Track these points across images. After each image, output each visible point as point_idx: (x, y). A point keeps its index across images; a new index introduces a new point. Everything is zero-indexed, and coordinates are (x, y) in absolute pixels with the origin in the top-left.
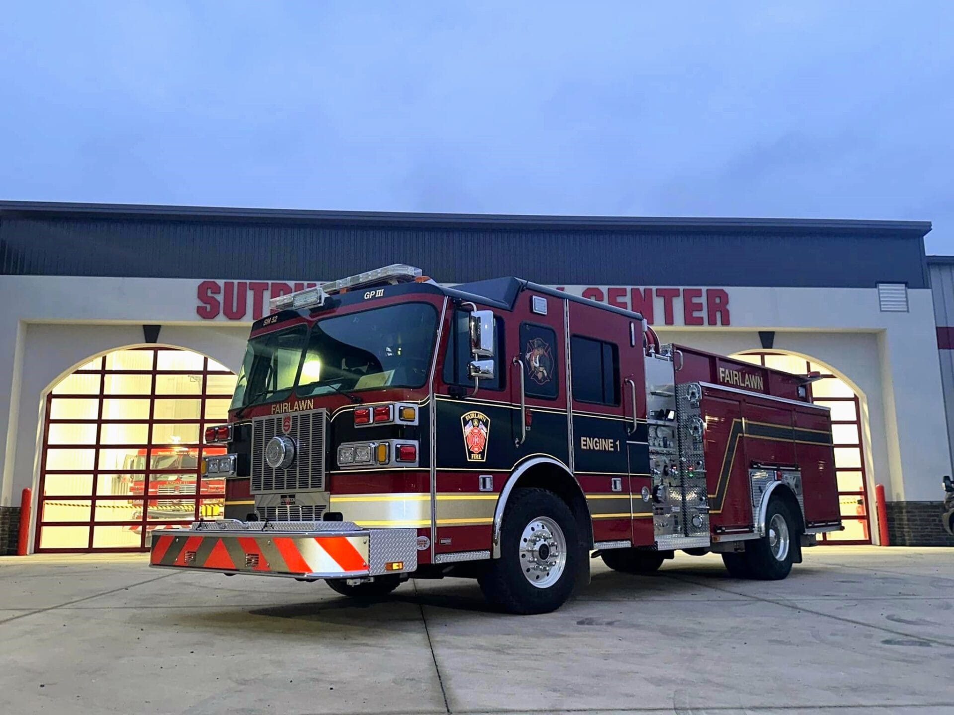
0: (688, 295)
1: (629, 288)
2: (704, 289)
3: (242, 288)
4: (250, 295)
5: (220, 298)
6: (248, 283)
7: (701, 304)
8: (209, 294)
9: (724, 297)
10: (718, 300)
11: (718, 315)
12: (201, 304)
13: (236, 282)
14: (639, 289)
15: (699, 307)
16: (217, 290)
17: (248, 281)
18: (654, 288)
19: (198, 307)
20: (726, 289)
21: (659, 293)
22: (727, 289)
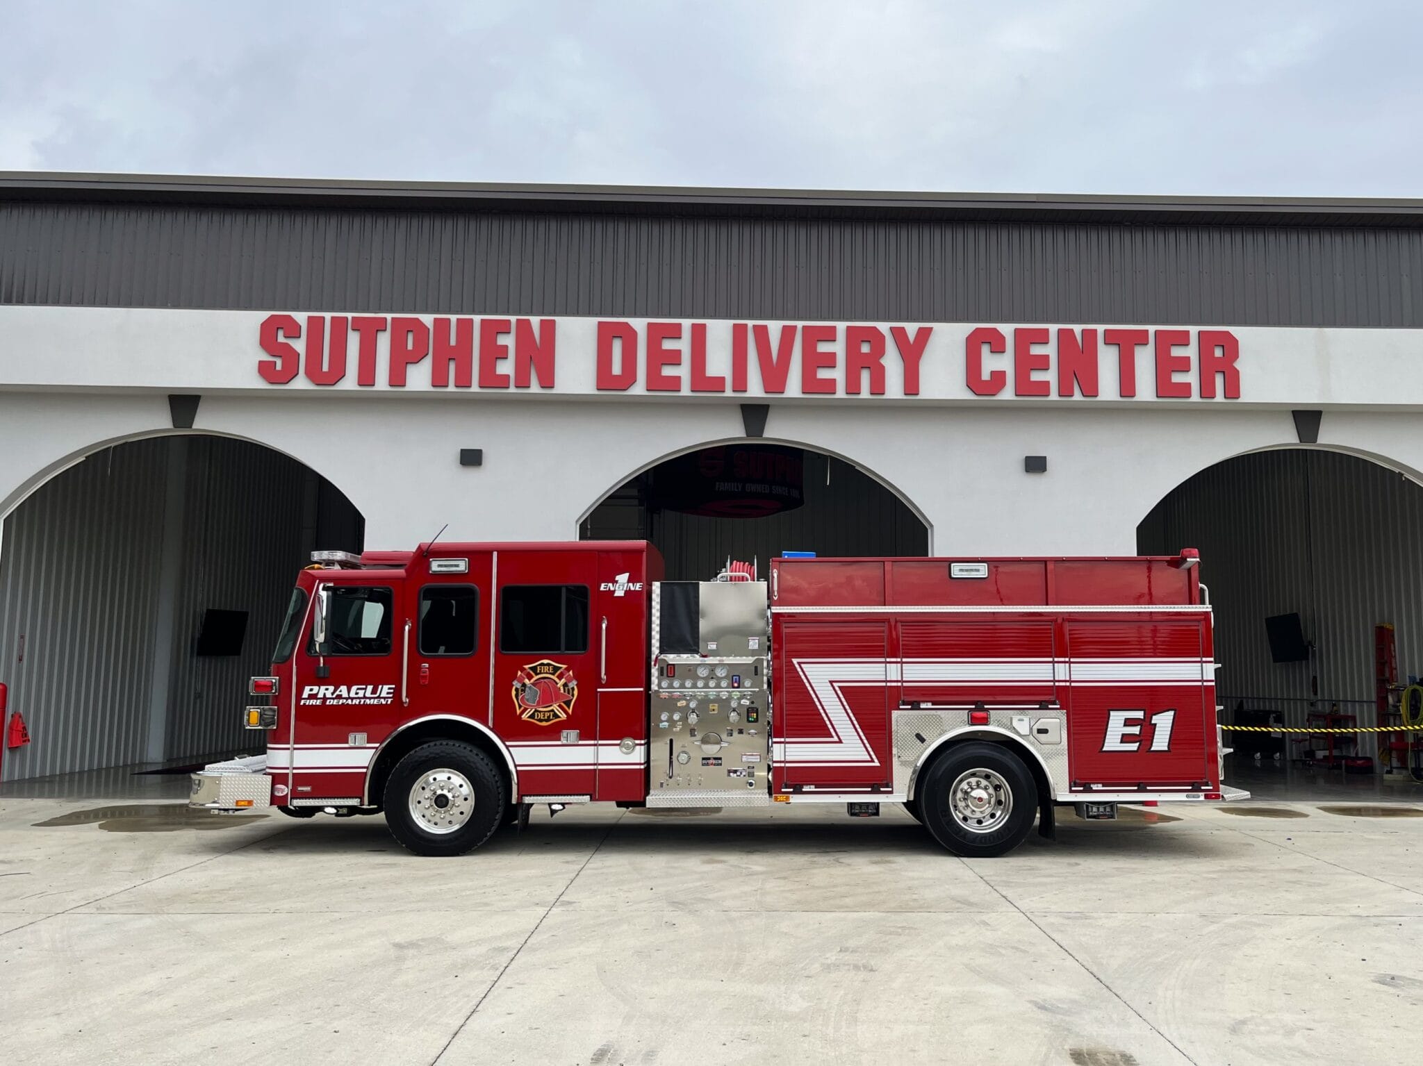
0: (1165, 342)
1: (1053, 328)
2: (1194, 330)
3: (340, 327)
4: (353, 341)
5: (300, 346)
6: (350, 319)
7: (1188, 358)
8: (281, 339)
9: (1231, 346)
10: (1218, 353)
11: (1219, 380)
12: (266, 357)
13: (328, 316)
14: (1072, 330)
15: (1184, 365)
16: (294, 330)
17: (350, 315)
18: (1101, 328)
19: (260, 362)
20: (1234, 330)
21: (1110, 338)
22: (1236, 331)
